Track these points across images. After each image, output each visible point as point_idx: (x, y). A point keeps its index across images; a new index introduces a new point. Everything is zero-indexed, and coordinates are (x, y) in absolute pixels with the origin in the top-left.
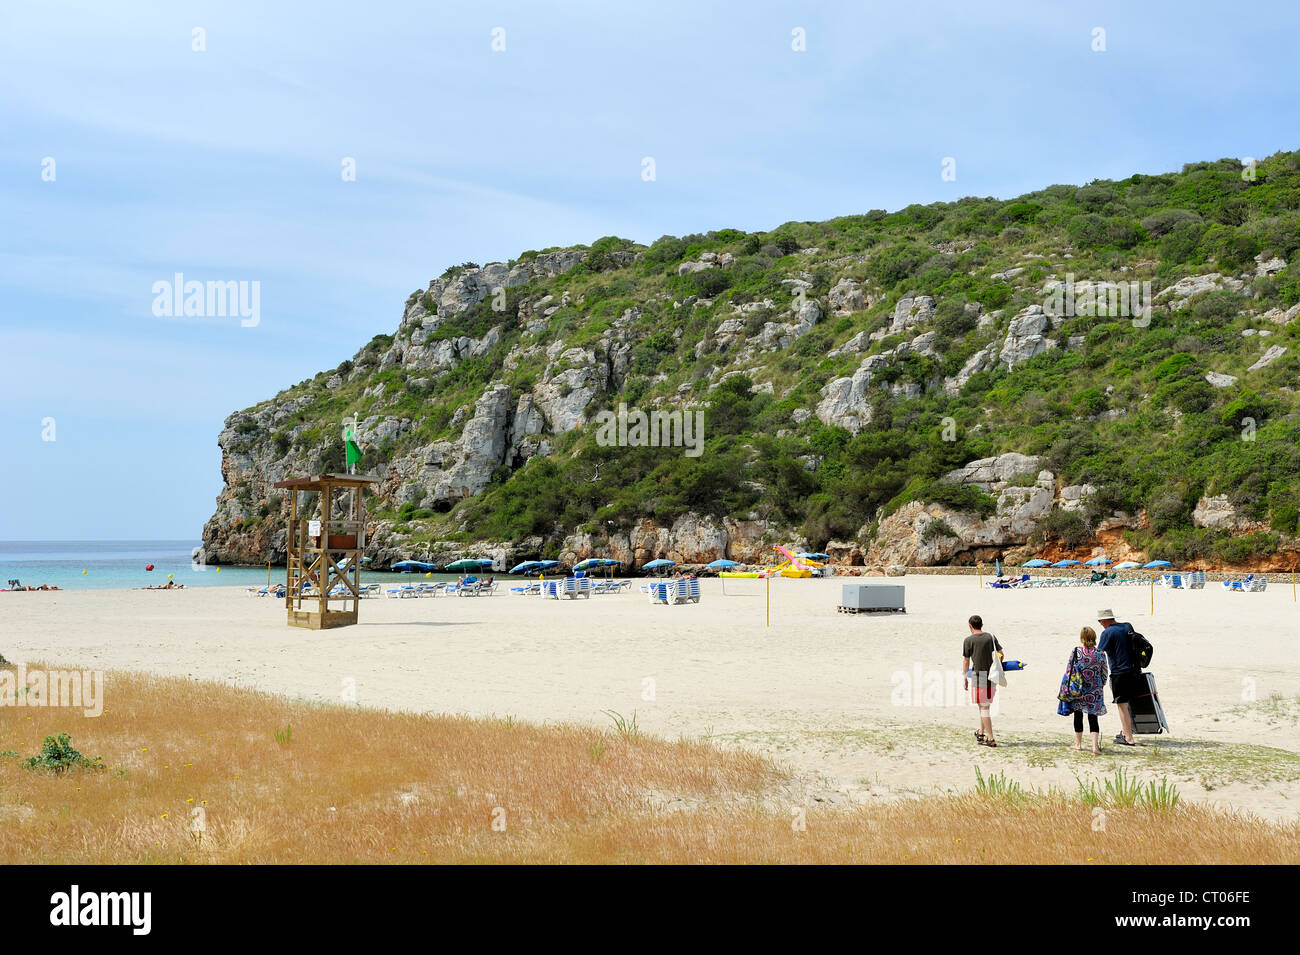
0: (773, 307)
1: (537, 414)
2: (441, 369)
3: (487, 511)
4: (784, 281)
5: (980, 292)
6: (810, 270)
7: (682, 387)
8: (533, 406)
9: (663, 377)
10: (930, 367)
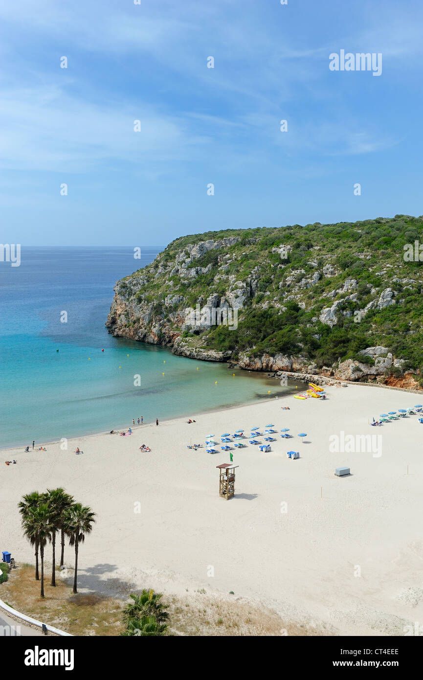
0: (305, 273)
1: (227, 304)
2: (192, 278)
3: (213, 339)
4: (308, 263)
5: (372, 280)
6: (317, 259)
7: (275, 298)
8: (226, 301)
9: (268, 293)
10: (356, 306)
